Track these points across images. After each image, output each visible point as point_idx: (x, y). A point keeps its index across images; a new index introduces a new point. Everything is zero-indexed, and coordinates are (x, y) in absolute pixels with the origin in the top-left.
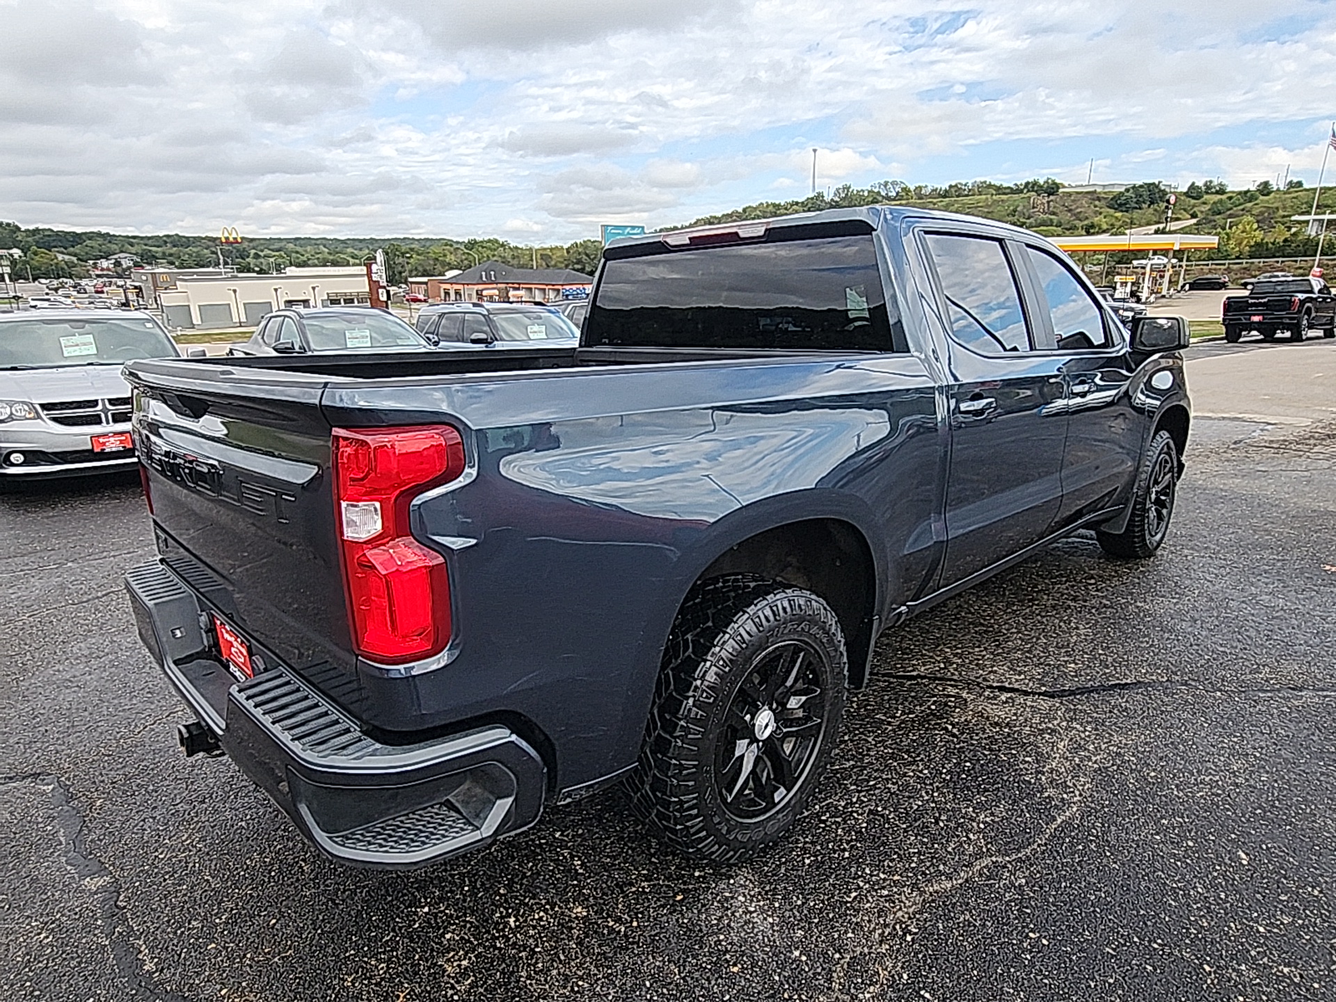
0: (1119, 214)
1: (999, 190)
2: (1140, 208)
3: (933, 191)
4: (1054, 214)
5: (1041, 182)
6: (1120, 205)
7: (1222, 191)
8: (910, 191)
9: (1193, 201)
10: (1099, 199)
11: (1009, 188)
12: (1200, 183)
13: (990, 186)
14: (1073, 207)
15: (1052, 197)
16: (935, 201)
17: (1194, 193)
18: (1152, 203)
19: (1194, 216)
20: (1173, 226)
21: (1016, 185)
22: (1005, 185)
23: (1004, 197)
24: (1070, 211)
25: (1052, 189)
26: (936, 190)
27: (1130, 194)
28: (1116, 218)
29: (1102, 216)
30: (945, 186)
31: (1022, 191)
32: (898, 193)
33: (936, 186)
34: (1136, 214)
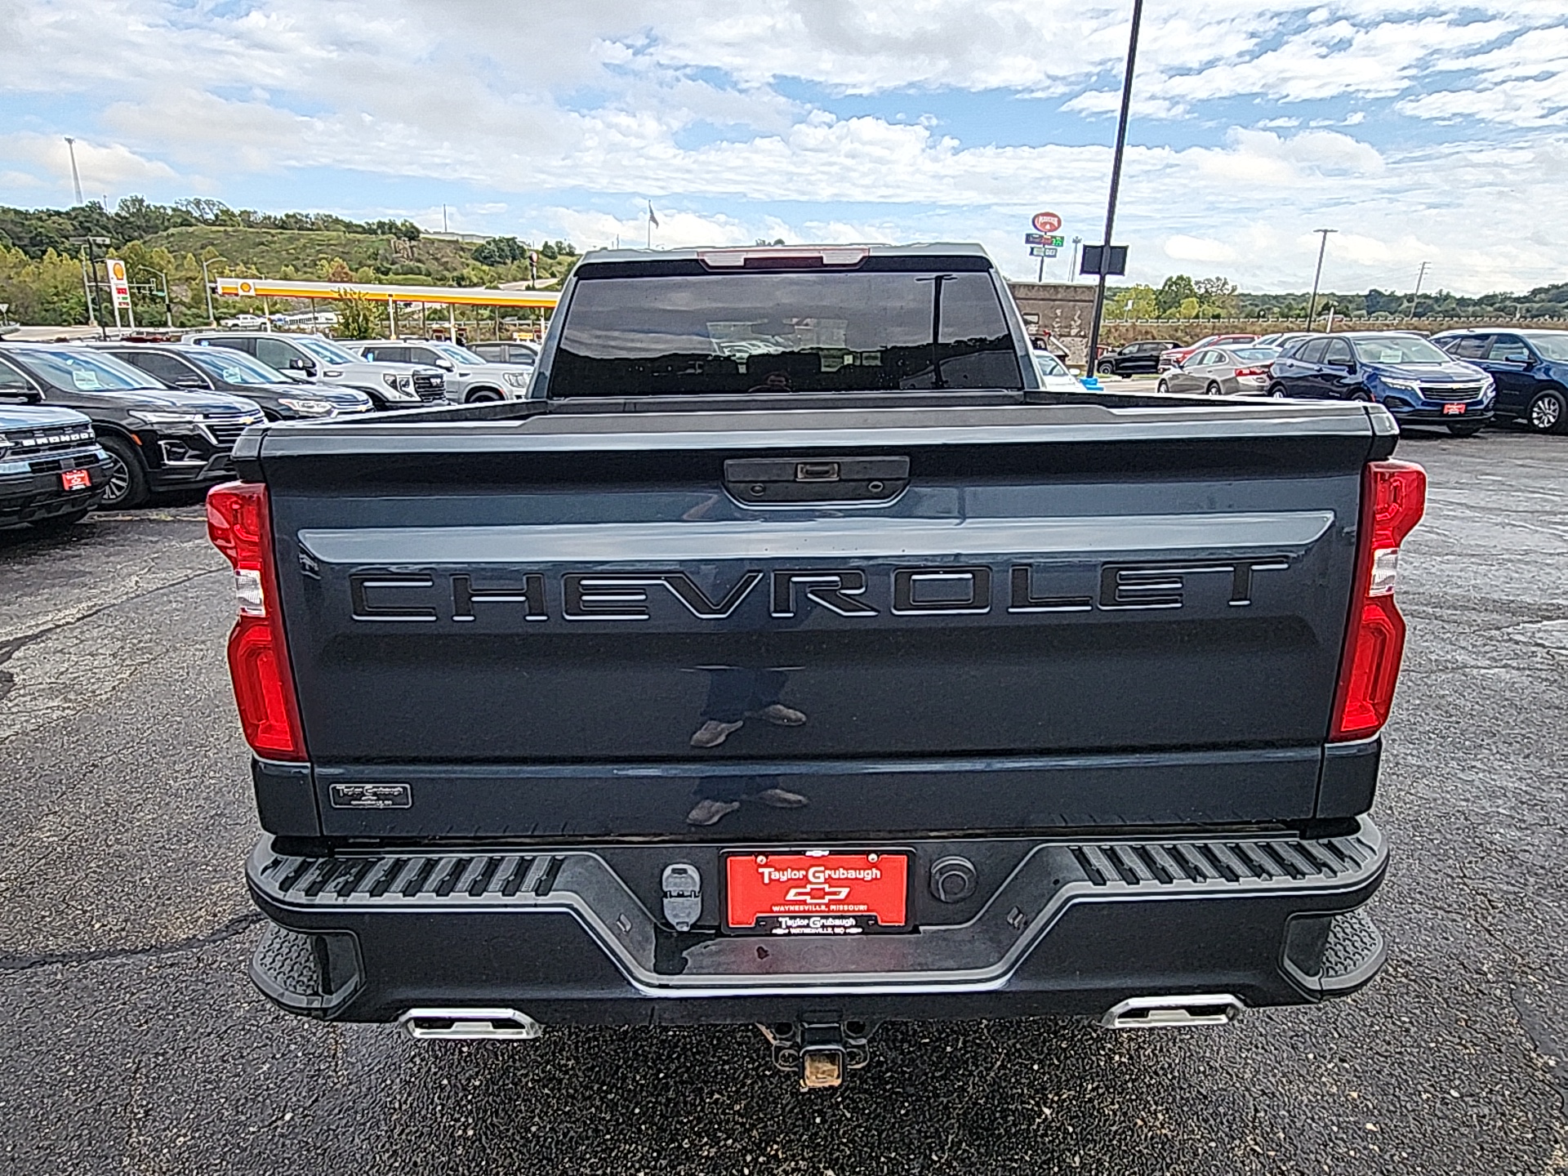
0: (485, 268)
1: (349, 226)
2: (505, 263)
3: (265, 218)
4: (419, 261)
5: (399, 223)
6: (485, 258)
7: (571, 254)
8: (234, 215)
9: (550, 261)
10: (463, 249)
11: (360, 226)
12: (552, 243)
13: (337, 221)
14: (439, 256)
15: (414, 243)
16: (273, 231)
17: (547, 252)
18: (514, 259)
19: (553, 275)
20: (538, 284)
21: (367, 223)
22: (355, 222)
23: (359, 236)
24: (437, 259)
25: (412, 234)
26: (270, 217)
27: (492, 247)
28: (484, 271)
29: (470, 269)
30: (280, 214)
31: (375, 232)
32: (217, 216)
33: (268, 214)
34: (501, 269)
